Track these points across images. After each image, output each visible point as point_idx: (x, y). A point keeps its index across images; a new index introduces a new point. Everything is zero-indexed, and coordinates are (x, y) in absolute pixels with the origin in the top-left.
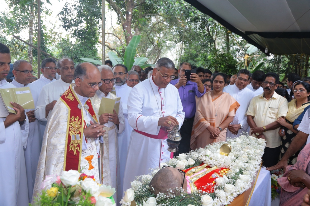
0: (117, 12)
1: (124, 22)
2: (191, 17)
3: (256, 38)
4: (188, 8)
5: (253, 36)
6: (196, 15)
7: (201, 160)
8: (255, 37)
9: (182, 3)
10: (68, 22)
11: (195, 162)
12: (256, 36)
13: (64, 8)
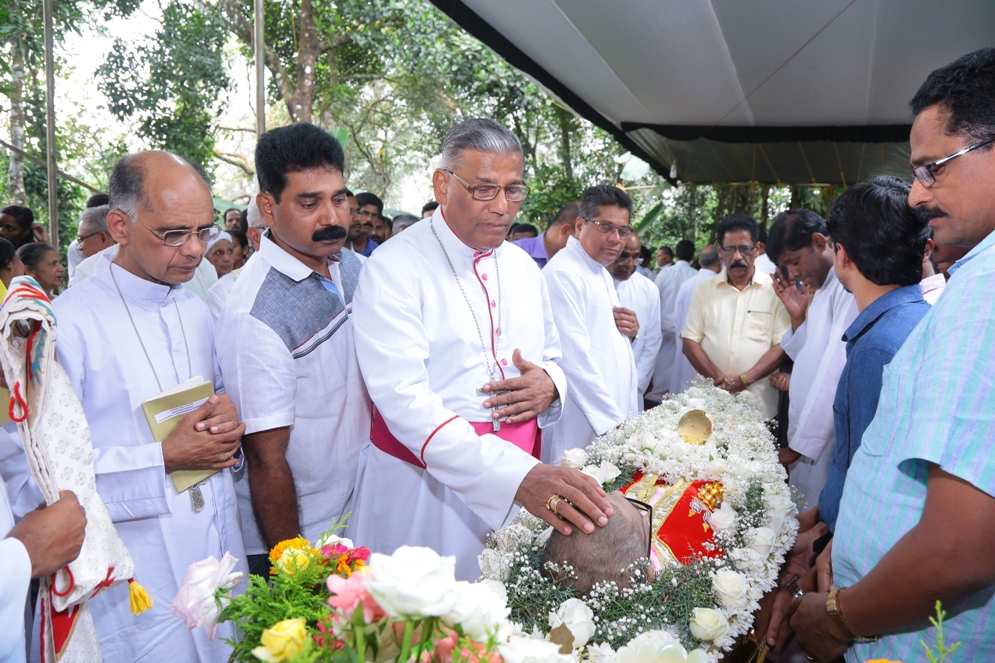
0: (272, 66)
1: (290, 96)
2: (480, 80)
3: (646, 141)
4: (470, 57)
5: (639, 134)
6: (492, 77)
7: (631, 462)
8: (642, 137)
9: (453, 45)
10: (124, 95)
11: (620, 472)
12: (647, 134)
13: (111, 55)
